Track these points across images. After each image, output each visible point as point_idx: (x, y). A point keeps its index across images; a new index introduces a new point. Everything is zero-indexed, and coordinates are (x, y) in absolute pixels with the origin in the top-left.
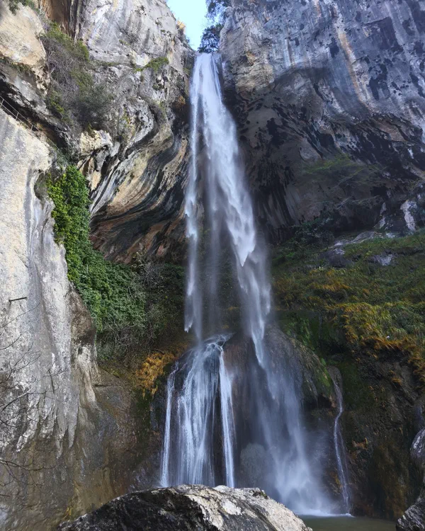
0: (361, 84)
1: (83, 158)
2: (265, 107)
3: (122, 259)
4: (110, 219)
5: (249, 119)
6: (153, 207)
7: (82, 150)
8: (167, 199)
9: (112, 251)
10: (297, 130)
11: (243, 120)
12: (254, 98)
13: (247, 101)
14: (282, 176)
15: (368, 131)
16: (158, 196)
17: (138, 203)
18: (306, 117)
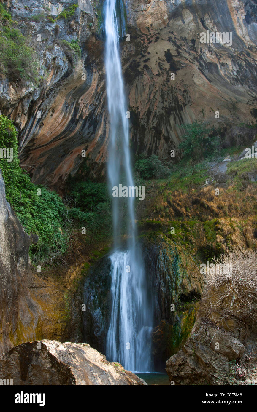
0: (238, 19)
1: (12, 106)
2: (162, 39)
3: (50, 179)
4: (38, 148)
5: (149, 50)
6: (72, 135)
7: (12, 100)
8: (83, 126)
9: (42, 173)
10: (189, 59)
11: (144, 51)
12: (151, 32)
13: (147, 35)
14: (180, 98)
15: (245, 60)
16: (76, 124)
17: (60, 132)
18: (195, 48)
